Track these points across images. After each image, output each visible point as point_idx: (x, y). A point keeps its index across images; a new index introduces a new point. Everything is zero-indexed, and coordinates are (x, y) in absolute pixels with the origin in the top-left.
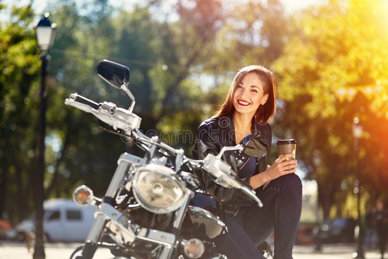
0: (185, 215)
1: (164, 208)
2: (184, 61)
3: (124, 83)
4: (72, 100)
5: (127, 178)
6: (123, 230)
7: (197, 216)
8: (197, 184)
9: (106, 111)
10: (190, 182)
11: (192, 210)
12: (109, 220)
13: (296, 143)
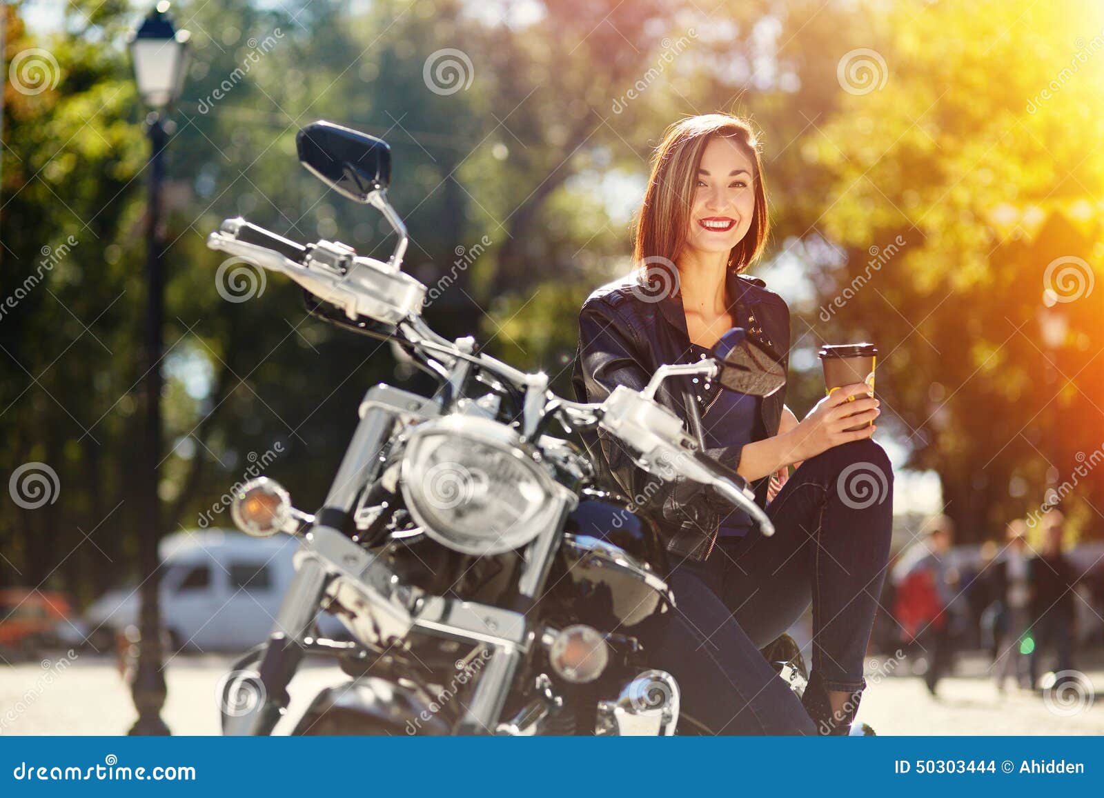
0: (552, 559)
1: (494, 539)
2: (556, 134)
3: (377, 186)
4: (229, 238)
5: (386, 456)
6: (376, 604)
7: (589, 562)
8: (586, 472)
9: (326, 266)
10: (566, 467)
11: (573, 544)
12: (337, 575)
13: (874, 354)
